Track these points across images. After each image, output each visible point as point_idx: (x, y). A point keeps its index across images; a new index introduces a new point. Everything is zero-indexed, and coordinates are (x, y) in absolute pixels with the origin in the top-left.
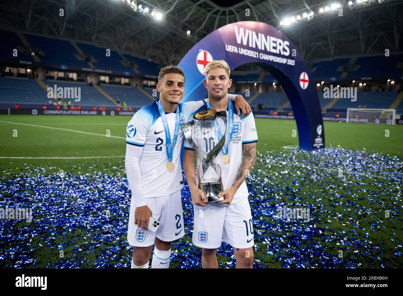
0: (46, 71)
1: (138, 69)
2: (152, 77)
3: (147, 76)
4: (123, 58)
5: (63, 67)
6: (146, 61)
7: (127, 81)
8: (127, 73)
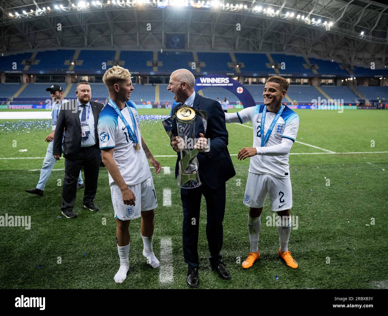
0: (244, 78)
1: (317, 70)
2: (328, 76)
3: (323, 76)
4: (307, 61)
5: (255, 75)
6: (329, 62)
7: (306, 81)
8: (305, 75)
